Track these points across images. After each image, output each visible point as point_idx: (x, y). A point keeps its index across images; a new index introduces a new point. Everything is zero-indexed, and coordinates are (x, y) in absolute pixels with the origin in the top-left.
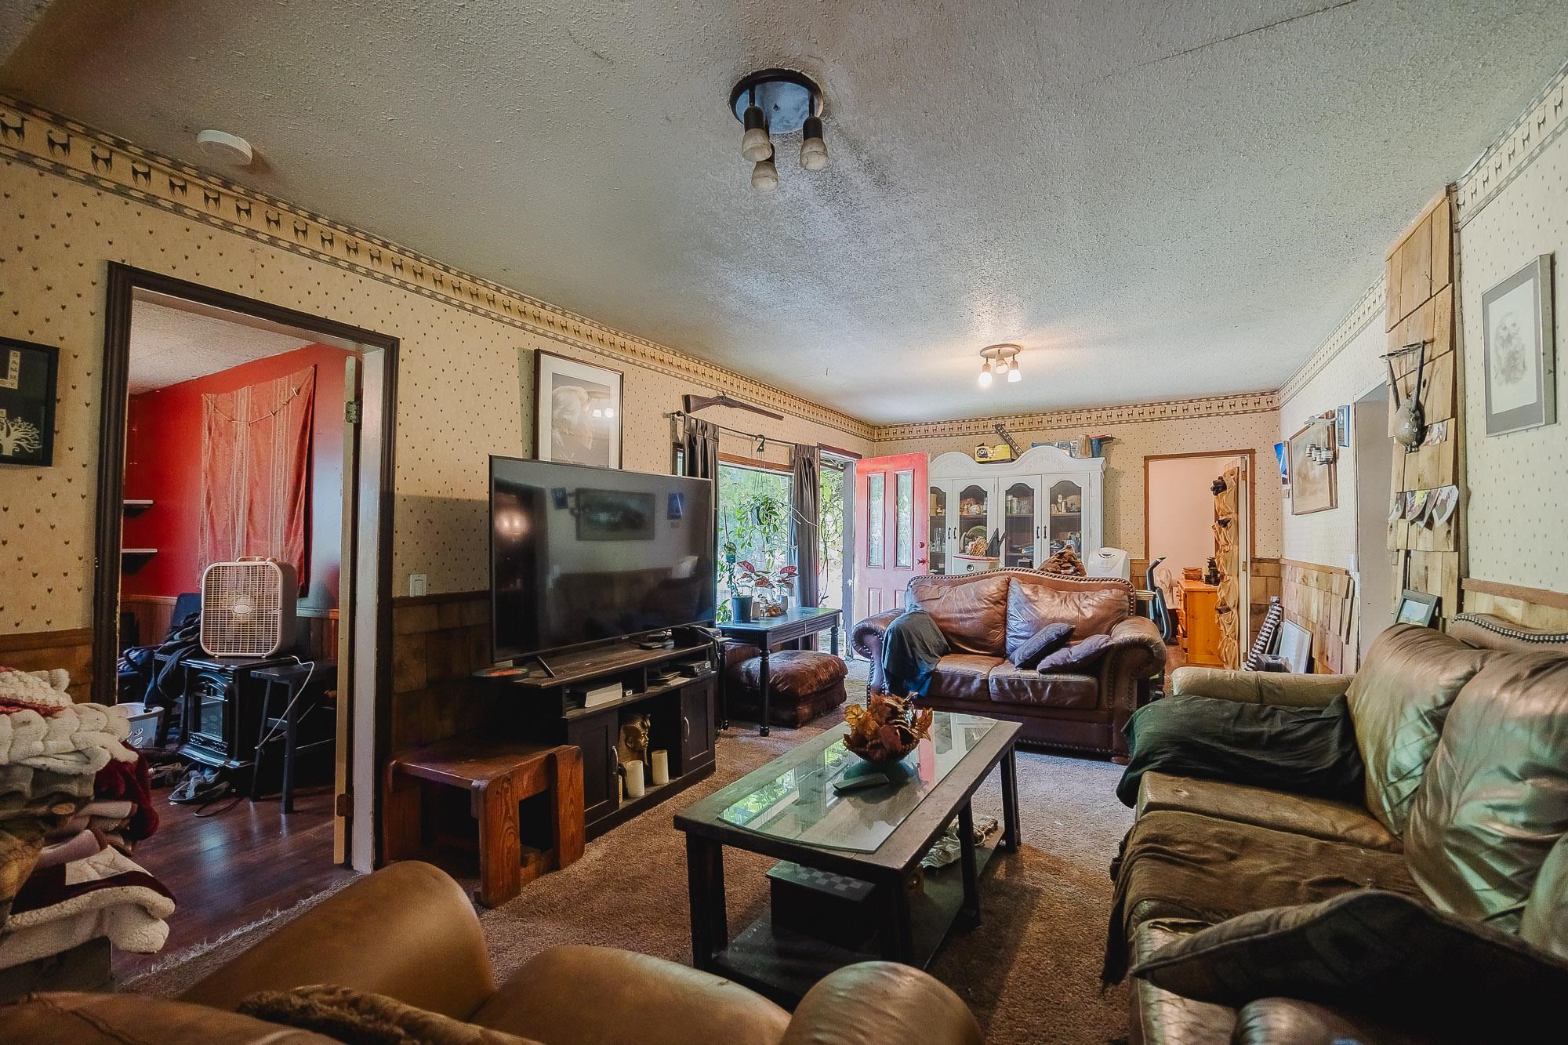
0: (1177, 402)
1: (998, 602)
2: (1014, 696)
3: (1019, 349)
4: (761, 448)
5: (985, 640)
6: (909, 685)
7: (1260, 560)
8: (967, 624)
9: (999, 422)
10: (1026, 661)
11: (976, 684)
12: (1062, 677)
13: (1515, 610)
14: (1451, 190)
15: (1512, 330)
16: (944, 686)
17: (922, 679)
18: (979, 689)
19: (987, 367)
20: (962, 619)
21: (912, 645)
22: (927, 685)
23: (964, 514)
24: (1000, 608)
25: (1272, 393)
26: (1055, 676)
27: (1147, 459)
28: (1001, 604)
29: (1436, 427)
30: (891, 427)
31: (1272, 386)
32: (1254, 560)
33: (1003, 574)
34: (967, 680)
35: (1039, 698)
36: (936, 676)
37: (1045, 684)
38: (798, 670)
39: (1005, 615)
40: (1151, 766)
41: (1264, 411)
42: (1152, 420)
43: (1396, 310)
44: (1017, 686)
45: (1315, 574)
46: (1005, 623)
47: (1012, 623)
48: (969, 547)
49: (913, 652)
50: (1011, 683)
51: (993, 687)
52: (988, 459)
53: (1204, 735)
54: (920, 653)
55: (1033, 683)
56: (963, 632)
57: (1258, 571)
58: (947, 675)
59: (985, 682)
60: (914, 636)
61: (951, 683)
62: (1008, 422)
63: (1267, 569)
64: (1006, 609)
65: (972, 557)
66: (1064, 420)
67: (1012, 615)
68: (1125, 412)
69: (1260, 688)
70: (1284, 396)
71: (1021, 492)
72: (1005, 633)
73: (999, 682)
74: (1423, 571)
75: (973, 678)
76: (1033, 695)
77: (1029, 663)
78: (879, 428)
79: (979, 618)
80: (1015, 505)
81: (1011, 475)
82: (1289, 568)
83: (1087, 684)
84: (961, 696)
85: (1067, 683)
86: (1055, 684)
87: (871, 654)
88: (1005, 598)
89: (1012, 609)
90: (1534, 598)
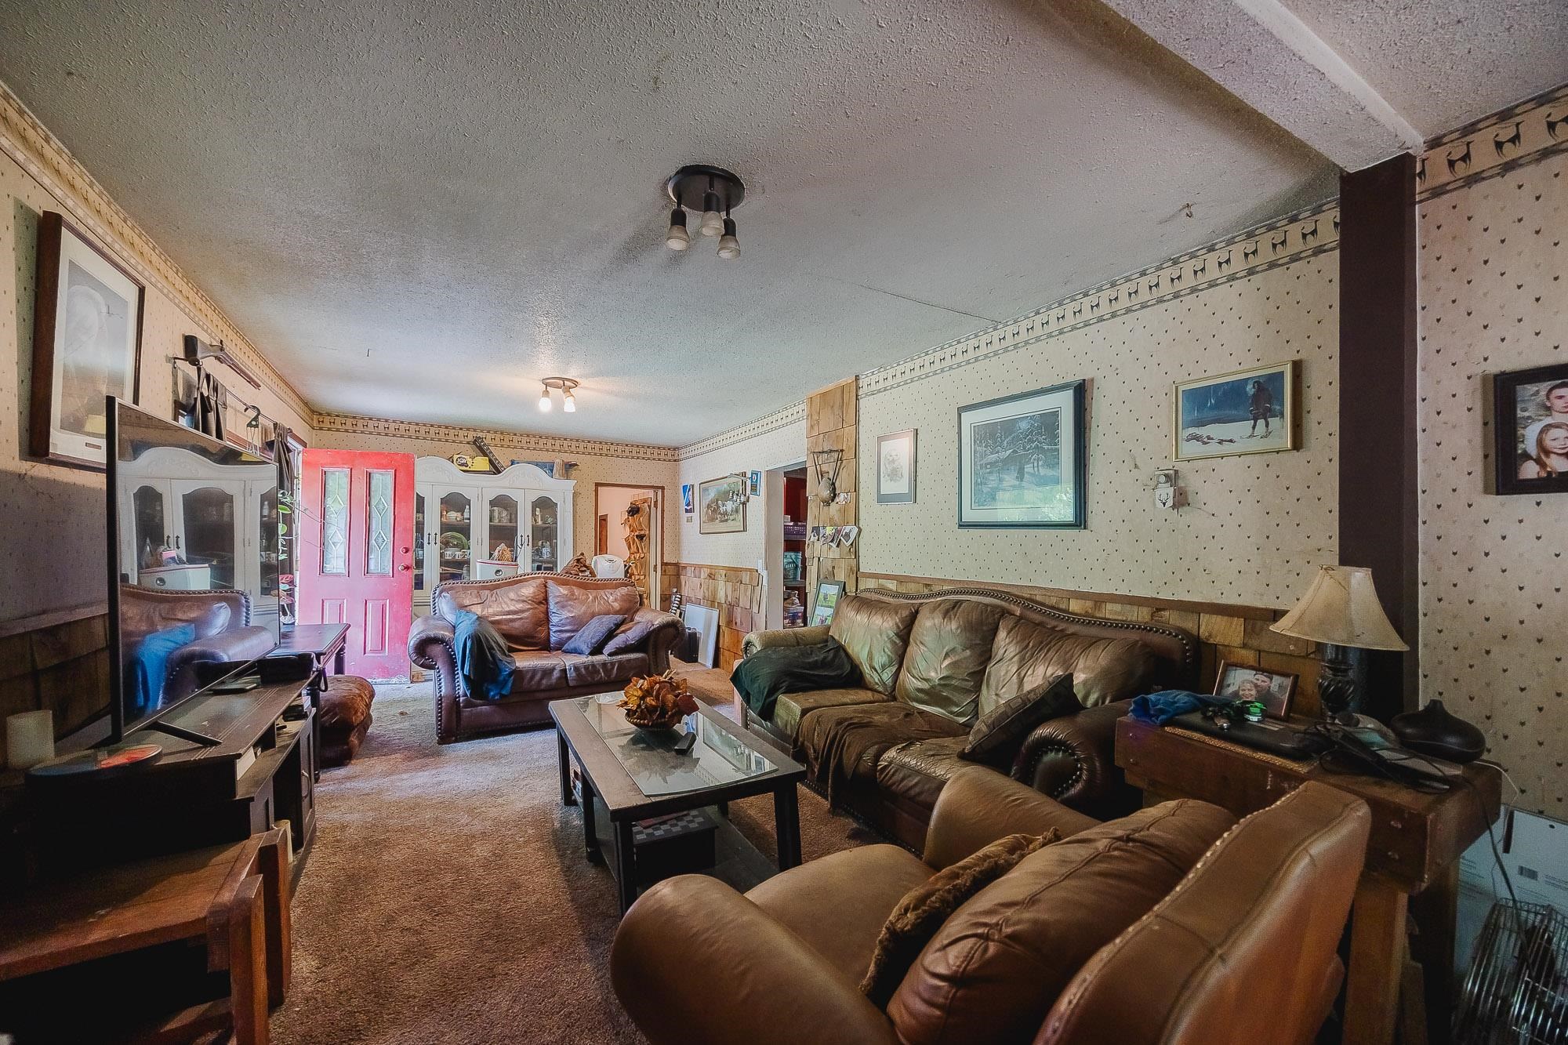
0: (618, 444)
1: (541, 603)
2: (589, 679)
3: (576, 384)
4: (254, 423)
5: (533, 637)
6: (490, 687)
7: (667, 564)
8: (517, 624)
9: (480, 435)
10: (594, 648)
11: (556, 674)
12: (624, 656)
13: (892, 585)
14: (857, 378)
15: (895, 458)
16: (526, 681)
17: (504, 679)
18: (559, 678)
19: (546, 393)
20: (512, 620)
21: (491, 648)
22: (510, 684)
23: (444, 520)
24: (542, 608)
25: (674, 449)
26: (620, 657)
27: (597, 485)
28: (542, 603)
29: (842, 495)
30: (337, 416)
31: (674, 444)
32: (663, 564)
33: (539, 578)
34: (548, 672)
35: (609, 677)
36: (518, 673)
37: (613, 664)
38: (345, 696)
39: (547, 613)
40: (781, 691)
41: (669, 461)
42: (601, 455)
43: (816, 428)
44: (592, 669)
45: (724, 572)
46: (548, 620)
47: (554, 619)
48: (496, 553)
49: (492, 655)
50: (586, 668)
51: (571, 674)
52: (468, 469)
53: (797, 667)
54: (499, 655)
55: (604, 665)
56: (514, 632)
57: (665, 571)
58: (527, 671)
59: (564, 671)
60: (491, 641)
61: (532, 678)
62: (489, 436)
63: (671, 570)
64: (547, 608)
65: (500, 562)
66: (532, 442)
67: (553, 613)
68: (582, 445)
69: (796, 637)
70: (683, 454)
71: (502, 503)
72: (549, 628)
73: (576, 669)
74: (831, 569)
75: (554, 669)
76: (604, 674)
77: (597, 650)
78: (321, 414)
79: (527, 618)
80: (496, 514)
81: (495, 486)
82: (690, 570)
83: (642, 659)
84: (542, 687)
85: (629, 661)
86: (620, 662)
87: (436, 664)
88: (546, 599)
89: (552, 607)
90: (901, 580)
